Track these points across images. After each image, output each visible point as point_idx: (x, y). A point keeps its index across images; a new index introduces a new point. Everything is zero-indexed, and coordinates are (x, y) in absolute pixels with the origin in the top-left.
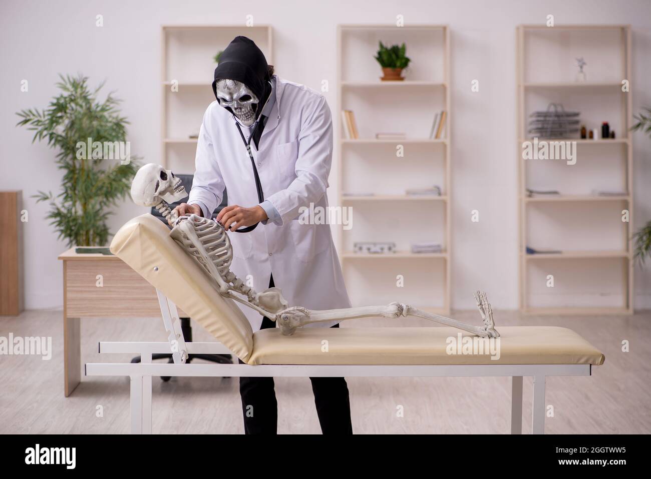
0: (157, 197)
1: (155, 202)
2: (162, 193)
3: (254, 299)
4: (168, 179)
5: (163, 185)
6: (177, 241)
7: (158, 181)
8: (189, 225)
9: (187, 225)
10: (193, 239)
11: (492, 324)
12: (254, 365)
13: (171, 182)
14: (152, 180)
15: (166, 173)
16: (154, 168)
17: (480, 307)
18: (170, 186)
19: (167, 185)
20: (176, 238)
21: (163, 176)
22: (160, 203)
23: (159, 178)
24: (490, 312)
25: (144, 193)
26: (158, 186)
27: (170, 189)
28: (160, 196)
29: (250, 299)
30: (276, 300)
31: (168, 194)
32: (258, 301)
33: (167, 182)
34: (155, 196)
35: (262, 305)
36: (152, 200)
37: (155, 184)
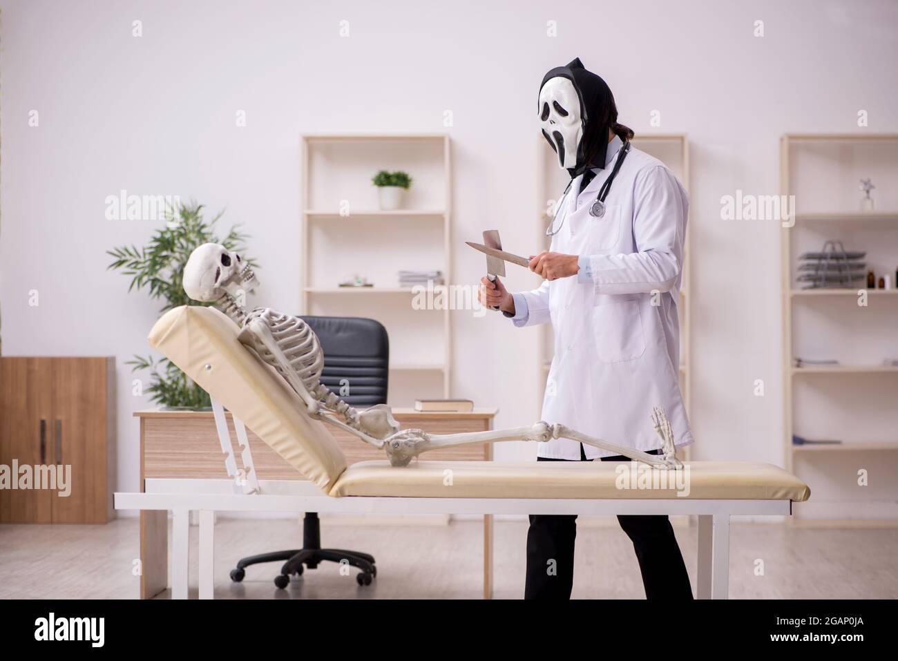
0: (219, 288)
1: (217, 295)
2: (224, 284)
3: (353, 420)
4: (232, 265)
5: (225, 273)
6: (247, 346)
7: (219, 268)
8: (262, 324)
9: (259, 325)
10: (269, 343)
11: (673, 450)
12: (337, 496)
13: (236, 268)
14: (210, 267)
15: (230, 256)
16: (213, 250)
17: (657, 429)
18: (235, 273)
19: (231, 272)
20: (246, 342)
21: (225, 260)
22: (223, 296)
23: (219, 264)
24: (670, 435)
25: (200, 285)
26: (218, 274)
27: (236, 277)
28: (222, 288)
29: (348, 421)
30: (382, 421)
31: (232, 284)
32: (359, 422)
33: (231, 269)
34: (215, 289)
35: (364, 428)
36: (212, 293)
37: (215, 272)
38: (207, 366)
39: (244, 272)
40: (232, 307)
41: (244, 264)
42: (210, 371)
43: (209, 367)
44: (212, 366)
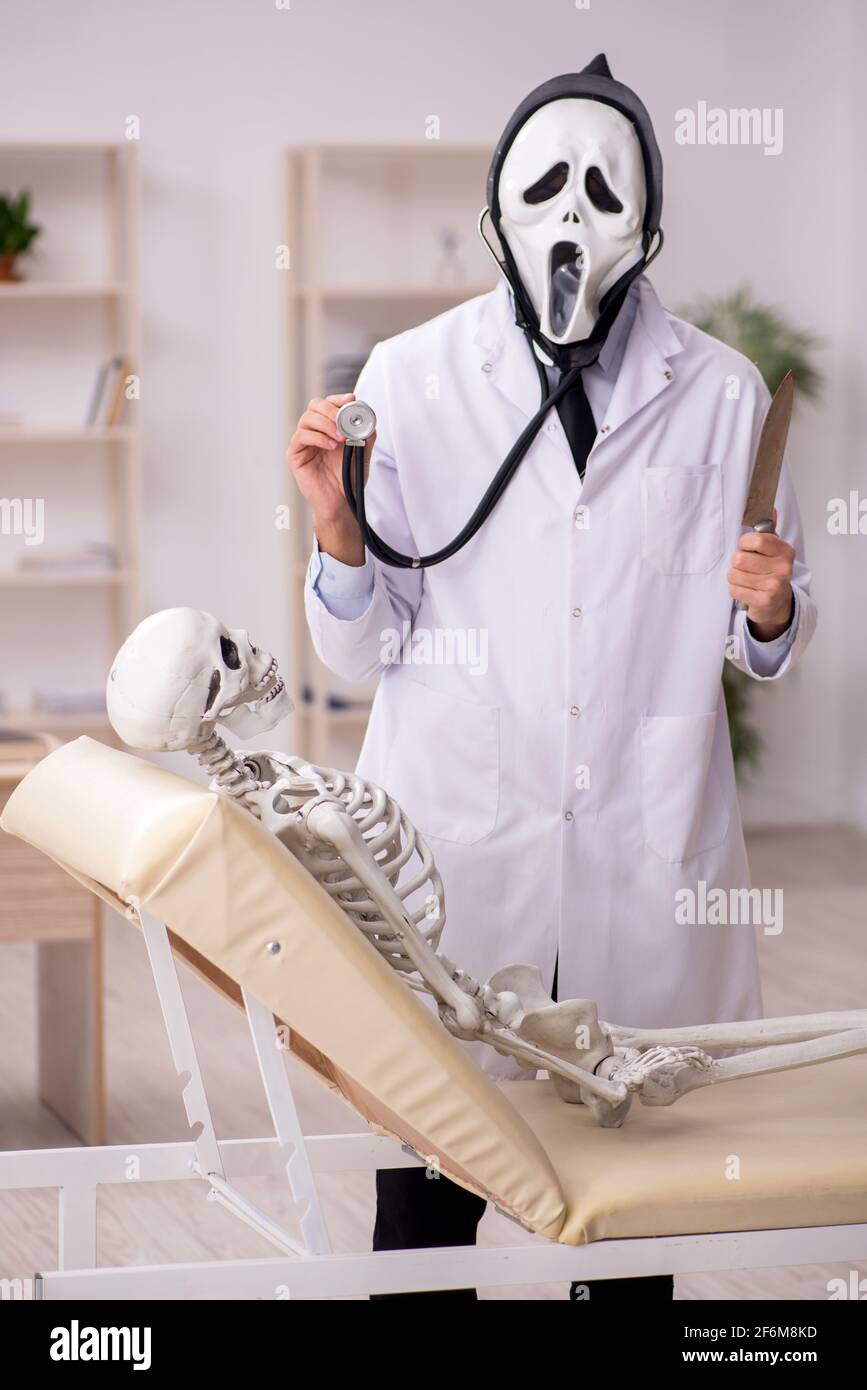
0: (209, 723)
1: (201, 739)
2: (226, 709)
4: (244, 664)
5: (231, 684)
7: (217, 673)
12: (580, 1243)
13: (251, 671)
14: (197, 672)
15: (236, 641)
16: (198, 628)
18: (251, 685)
19: (245, 681)
21: (227, 647)
23: (218, 663)
25: (170, 717)
26: (214, 687)
27: (252, 691)
28: (217, 719)
33: (244, 675)
34: (204, 724)
36: (194, 736)
37: (207, 683)
38: (270, 946)
39: (266, 679)
40: (226, 764)
41: (265, 661)
42: (278, 957)
43: (277, 948)
44: (280, 943)
